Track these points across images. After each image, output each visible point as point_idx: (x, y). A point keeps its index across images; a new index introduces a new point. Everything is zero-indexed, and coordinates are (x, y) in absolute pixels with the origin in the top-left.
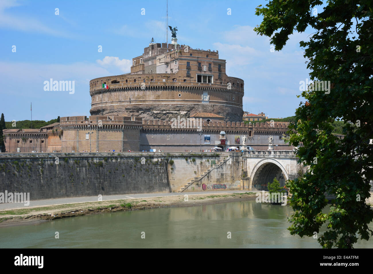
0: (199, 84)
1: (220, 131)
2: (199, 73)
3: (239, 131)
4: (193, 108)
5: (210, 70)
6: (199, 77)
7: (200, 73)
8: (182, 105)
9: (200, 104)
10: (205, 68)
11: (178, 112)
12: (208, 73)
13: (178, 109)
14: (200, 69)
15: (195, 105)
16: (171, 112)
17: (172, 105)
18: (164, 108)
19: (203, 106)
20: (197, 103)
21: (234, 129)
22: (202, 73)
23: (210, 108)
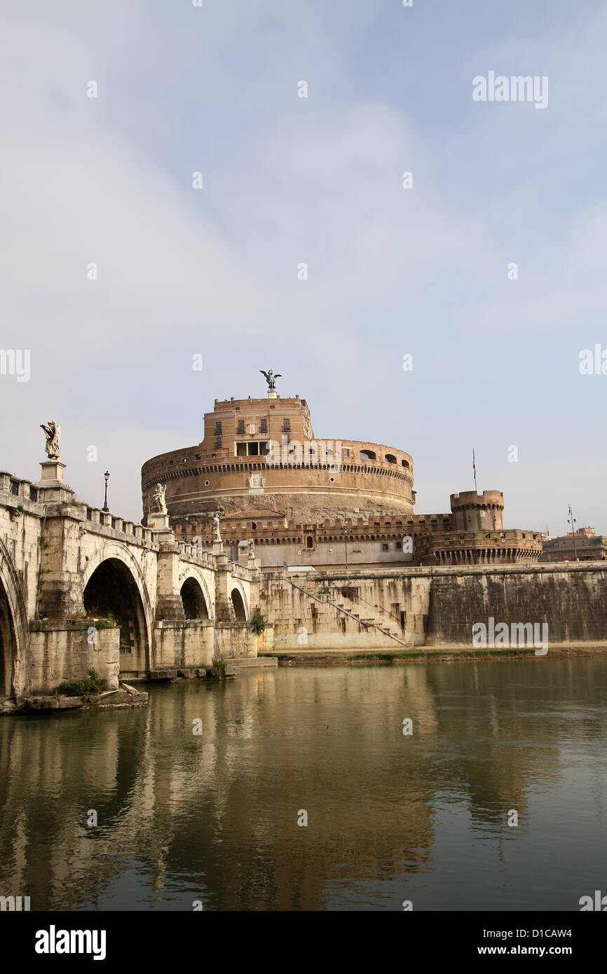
0: (241, 458)
1: (238, 542)
2: (239, 438)
3: (281, 539)
4: (233, 503)
5: (263, 429)
6: (241, 447)
7: (241, 439)
8: (210, 499)
9: (243, 495)
10: (252, 429)
11: (204, 514)
12: (260, 438)
13: (205, 508)
14: (241, 431)
15: (233, 497)
16: (194, 514)
17: (196, 501)
18: (184, 510)
19: (252, 499)
20: (238, 495)
21: (269, 534)
22: (247, 439)
23: (265, 501)
